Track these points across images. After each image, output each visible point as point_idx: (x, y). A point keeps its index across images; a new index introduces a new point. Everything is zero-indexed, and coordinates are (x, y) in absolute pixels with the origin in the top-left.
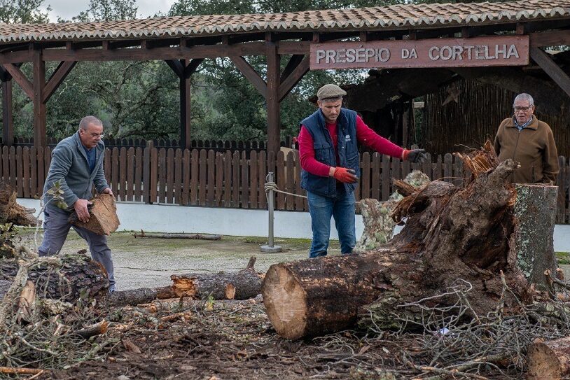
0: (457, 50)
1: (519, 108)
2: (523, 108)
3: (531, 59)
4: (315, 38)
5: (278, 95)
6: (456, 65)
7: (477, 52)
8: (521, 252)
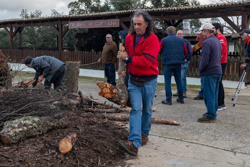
0: (102, 23)
1: (107, 38)
2: (108, 38)
3: (120, 25)
4: (69, 20)
5: (61, 36)
6: (102, 27)
7: (107, 23)
8: (64, 83)
